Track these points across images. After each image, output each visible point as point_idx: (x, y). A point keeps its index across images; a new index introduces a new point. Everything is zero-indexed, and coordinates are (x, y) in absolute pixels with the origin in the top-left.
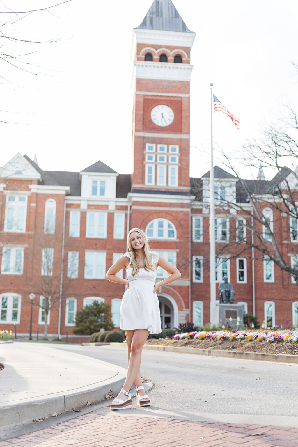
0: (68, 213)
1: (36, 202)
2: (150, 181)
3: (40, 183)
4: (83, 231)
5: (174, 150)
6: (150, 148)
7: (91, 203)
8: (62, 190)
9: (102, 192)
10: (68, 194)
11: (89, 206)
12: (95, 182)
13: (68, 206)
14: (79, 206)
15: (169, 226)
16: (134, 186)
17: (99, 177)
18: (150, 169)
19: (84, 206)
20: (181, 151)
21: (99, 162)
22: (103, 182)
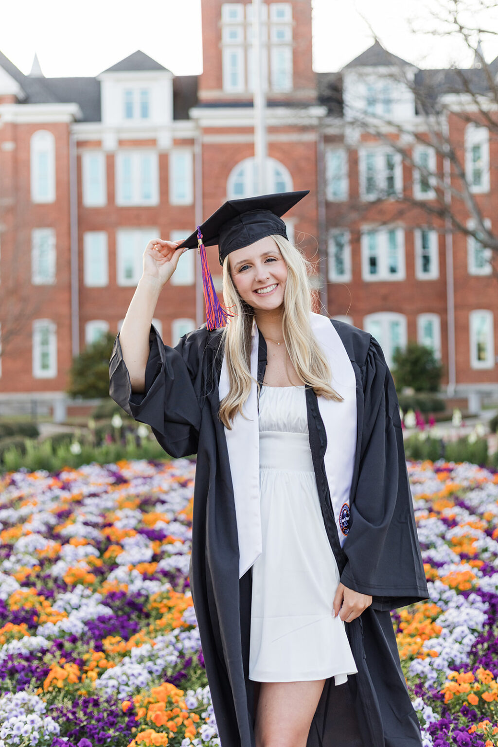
0: (79, 159)
1: (15, 139)
2: (234, 82)
3: (19, 101)
4: (111, 195)
5: (281, 14)
6: (233, 14)
7: (125, 136)
8: (64, 112)
9: (145, 113)
10: (76, 121)
11: (121, 143)
12: (129, 93)
13: (80, 144)
14: (98, 144)
15: (278, 174)
16: (205, 94)
17: (136, 80)
18: (234, 58)
19: (110, 143)
20: (295, 16)
21: (139, 53)
22: (145, 93)
